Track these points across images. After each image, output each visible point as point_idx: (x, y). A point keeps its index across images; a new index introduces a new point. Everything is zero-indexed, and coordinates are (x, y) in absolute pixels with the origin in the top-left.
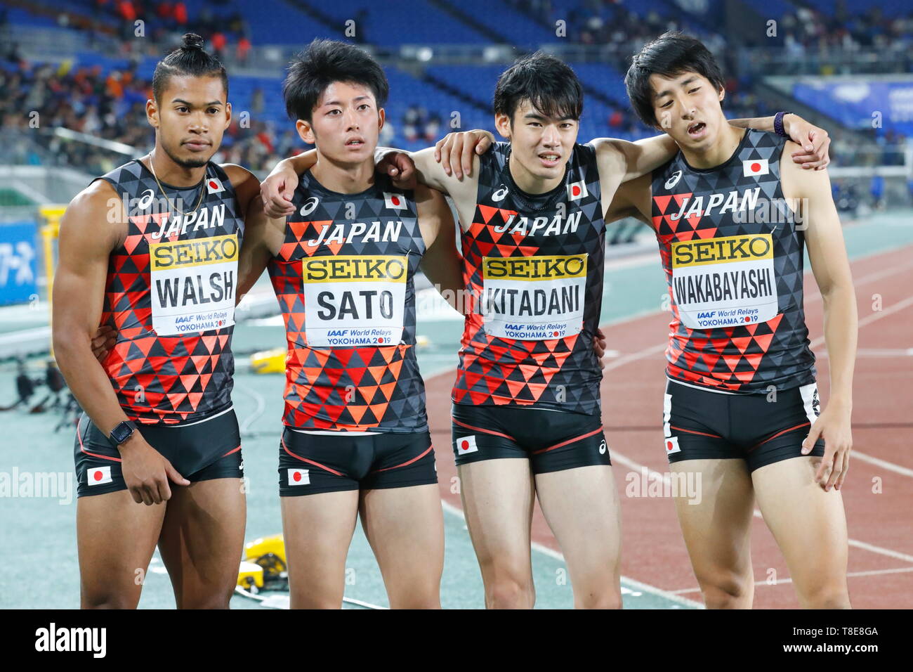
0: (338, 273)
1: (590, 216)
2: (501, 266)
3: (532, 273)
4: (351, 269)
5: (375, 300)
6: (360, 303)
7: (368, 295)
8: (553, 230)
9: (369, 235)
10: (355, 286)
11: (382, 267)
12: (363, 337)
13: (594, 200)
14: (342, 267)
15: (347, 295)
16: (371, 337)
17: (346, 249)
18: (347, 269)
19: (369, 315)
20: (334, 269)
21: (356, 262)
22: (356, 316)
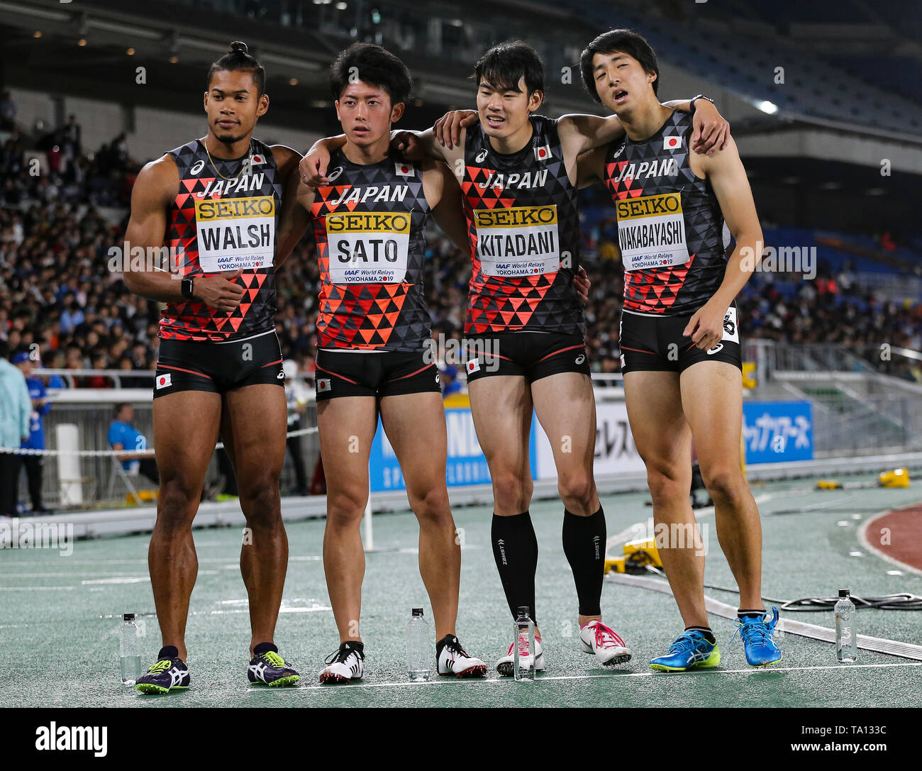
0: (353, 226)
1: (555, 173)
2: (488, 216)
3: (512, 221)
4: (363, 223)
5: (381, 247)
6: (369, 249)
7: (376, 243)
8: (525, 184)
9: (380, 196)
10: (366, 236)
11: (389, 222)
12: (371, 276)
13: (558, 160)
14: (356, 221)
15: (360, 243)
16: (377, 276)
17: (360, 207)
18: (360, 223)
19: (376, 259)
20: (350, 223)
21: (368, 217)
22: (365, 260)
